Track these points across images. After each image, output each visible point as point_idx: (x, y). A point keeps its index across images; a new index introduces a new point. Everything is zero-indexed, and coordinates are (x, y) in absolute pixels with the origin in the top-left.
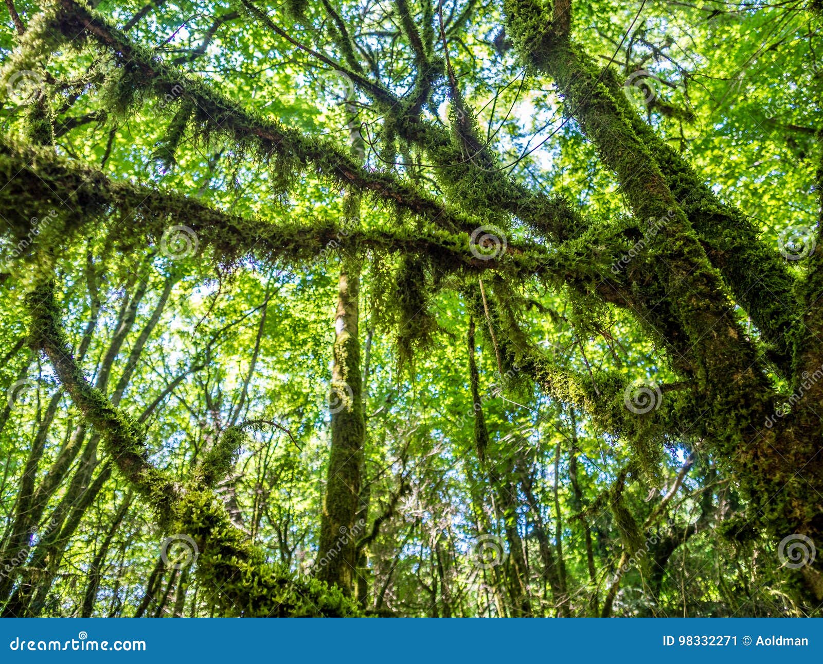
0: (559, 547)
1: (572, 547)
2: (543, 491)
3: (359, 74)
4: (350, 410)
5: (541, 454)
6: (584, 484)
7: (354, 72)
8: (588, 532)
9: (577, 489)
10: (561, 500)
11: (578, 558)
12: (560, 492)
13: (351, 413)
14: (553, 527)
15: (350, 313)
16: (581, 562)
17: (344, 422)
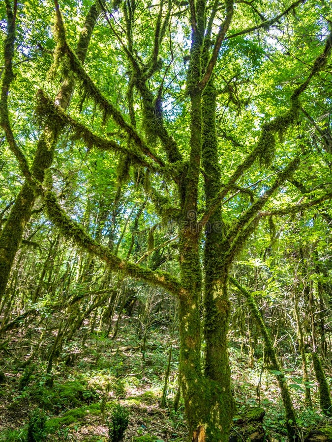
0: (118, 244)
1: (123, 247)
2: (120, 219)
3: (131, 53)
4: (49, 150)
5: (127, 202)
6: (140, 222)
7: (129, 51)
8: (133, 243)
9: (136, 224)
10: (128, 225)
11: (124, 252)
12: (129, 222)
13: (49, 152)
14: (119, 236)
15: (65, 100)
16: (124, 254)
17: (44, 154)
